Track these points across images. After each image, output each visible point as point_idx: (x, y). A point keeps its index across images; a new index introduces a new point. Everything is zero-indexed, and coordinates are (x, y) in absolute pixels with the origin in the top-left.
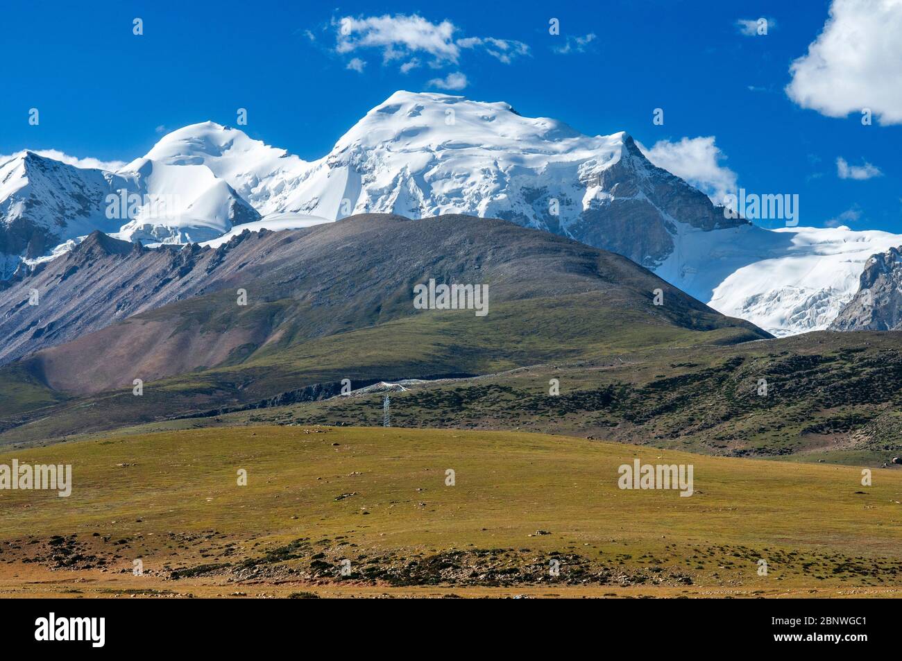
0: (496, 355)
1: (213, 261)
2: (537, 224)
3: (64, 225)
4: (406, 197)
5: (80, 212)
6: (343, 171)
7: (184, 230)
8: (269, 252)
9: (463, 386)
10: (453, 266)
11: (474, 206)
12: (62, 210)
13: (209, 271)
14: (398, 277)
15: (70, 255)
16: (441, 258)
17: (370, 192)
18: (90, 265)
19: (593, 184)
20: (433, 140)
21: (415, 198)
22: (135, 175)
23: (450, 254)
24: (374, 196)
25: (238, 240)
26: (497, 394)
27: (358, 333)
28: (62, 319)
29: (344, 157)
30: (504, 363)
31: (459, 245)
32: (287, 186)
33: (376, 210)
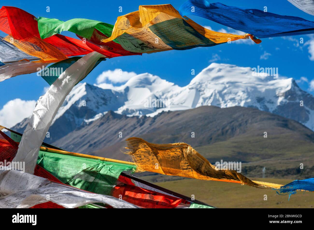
0: (254, 155)
1: (152, 121)
2: (262, 110)
3: (98, 108)
4: (216, 100)
5: (104, 104)
6: (194, 91)
7: (140, 110)
8: (171, 118)
9: (247, 166)
10: (237, 124)
11: (239, 103)
12: (98, 103)
13: (150, 124)
14: (218, 128)
15: (101, 118)
16: (233, 121)
17: (203, 98)
18: (108, 122)
19: (281, 96)
20: (225, 80)
21: (218, 100)
22: (123, 91)
23: (236, 120)
24: (205, 99)
25: (160, 114)
26: (259, 169)
27: (205, 147)
28: (99, 141)
29: (194, 86)
30: (257, 158)
31: (239, 117)
32: (174, 96)
33: (205, 104)
